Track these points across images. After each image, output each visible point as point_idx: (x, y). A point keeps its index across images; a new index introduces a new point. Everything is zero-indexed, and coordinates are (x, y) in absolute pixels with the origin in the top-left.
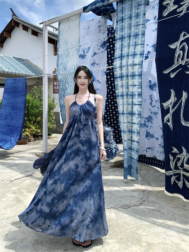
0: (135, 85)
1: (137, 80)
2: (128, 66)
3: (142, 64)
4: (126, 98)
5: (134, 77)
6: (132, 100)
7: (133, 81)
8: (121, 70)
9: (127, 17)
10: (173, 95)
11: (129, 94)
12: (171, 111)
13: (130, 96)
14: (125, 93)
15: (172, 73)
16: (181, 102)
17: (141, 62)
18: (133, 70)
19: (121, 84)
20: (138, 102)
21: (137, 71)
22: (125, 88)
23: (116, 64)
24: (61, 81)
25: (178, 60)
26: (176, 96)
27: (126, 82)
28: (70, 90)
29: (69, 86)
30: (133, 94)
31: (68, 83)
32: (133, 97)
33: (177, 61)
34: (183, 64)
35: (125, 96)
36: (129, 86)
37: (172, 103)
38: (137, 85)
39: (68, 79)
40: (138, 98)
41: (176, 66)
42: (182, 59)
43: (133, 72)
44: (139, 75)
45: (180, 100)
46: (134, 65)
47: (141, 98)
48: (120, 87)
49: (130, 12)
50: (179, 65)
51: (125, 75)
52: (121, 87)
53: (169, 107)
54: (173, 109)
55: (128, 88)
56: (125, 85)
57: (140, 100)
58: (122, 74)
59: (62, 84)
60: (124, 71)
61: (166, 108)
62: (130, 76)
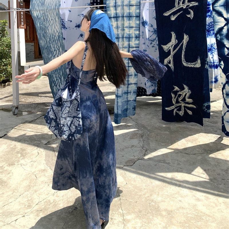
0: (132, 27)
1: (134, 22)
2: (124, 6)
3: (140, 5)
4: (122, 42)
5: (130, 18)
6: (128, 43)
7: (129, 23)
8: (116, 10)
10: (174, 37)
11: (125, 36)
12: (172, 53)
13: (126, 38)
14: (120, 36)
15: (172, 16)
16: (183, 44)
17: (139, 3)
18: (129, 10)
19: (116, 25)
20: (135, 44)
21: (134, 11)
22: (121, 30)
23: (110, 3)
24: (38, 18)
25: (179, 3)
26: (177, 38)
27: (122, 23)
28: (51, 29)
29: (49, 25)
30: (130, 37)
31: (48, 22)
32: (129, 39)
33: (177, 4)
34: (184, 8)
35: (121, 38)
36: (125, 28)
37: (173, 45)
38: (134, 26)
39: (48, 17)
40: (135, 40)
41: (177, 9)
42: (183, 3)
43: (129, 13)
44: (137, 17)
45: (181, 42)
46: (130, 5)
47: (139, 40)
48: (114, 28)
50: (180, 8)
51: (121, 16)
52: (116, 29)
53: (169, 49)
54: (174, 51)
55: (123, 30)
56: (121, 27)
57: (137, 42)
58: (117, 14)
59: (40, 22)
60: (119, 10)
61: (167, 50)
62: (126, 17)
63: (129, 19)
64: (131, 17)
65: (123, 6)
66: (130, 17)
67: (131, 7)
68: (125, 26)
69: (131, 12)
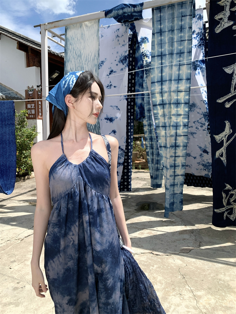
0: (180, 115)
1: (182, 109)
3: (190, 91)
4: (168, 130)
6: (175, 131)
7: (177, 110)
8: (162, 96)
9: (168, 29)
11: (171, 125)
13: (173, 127)
17: (189, 89)
18: (177, 96)
19: (162, 112)
20: (183, 132)
21: (183, 98)
22: (168, 118)
26: (231, 128)
27: (169, 111)
30: (178, 125)
32: (176, 128)
33: (234, 89)
35: (168, 127)
36: (172, 116)
38: (182, 114)
43: (177, 100)
44: (185, 103)
46: (178, 91)
47: (188, 128)
49: (171, 24)
51: (167, 103)
52: (163, 117)
55: (171, 118)
56: (168, 114)
58: (163, 101)
60: (166, 97)
62: (173, 104)
63: (177, 106)
64: (179, 103)
65: (170, 92)
66: (177, 104)
67: (179, 93)
68: (171, 114)
69: (179, 99)
